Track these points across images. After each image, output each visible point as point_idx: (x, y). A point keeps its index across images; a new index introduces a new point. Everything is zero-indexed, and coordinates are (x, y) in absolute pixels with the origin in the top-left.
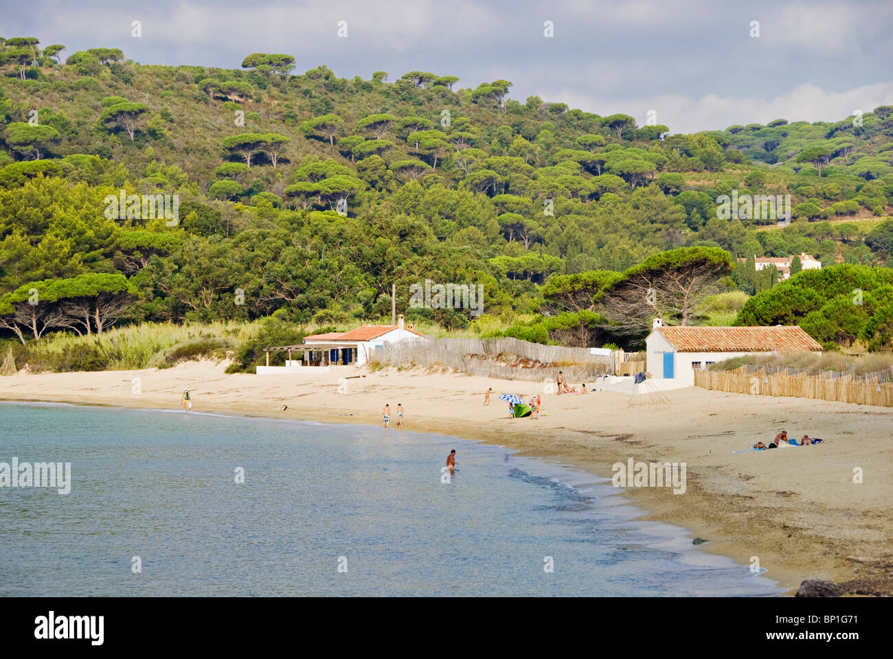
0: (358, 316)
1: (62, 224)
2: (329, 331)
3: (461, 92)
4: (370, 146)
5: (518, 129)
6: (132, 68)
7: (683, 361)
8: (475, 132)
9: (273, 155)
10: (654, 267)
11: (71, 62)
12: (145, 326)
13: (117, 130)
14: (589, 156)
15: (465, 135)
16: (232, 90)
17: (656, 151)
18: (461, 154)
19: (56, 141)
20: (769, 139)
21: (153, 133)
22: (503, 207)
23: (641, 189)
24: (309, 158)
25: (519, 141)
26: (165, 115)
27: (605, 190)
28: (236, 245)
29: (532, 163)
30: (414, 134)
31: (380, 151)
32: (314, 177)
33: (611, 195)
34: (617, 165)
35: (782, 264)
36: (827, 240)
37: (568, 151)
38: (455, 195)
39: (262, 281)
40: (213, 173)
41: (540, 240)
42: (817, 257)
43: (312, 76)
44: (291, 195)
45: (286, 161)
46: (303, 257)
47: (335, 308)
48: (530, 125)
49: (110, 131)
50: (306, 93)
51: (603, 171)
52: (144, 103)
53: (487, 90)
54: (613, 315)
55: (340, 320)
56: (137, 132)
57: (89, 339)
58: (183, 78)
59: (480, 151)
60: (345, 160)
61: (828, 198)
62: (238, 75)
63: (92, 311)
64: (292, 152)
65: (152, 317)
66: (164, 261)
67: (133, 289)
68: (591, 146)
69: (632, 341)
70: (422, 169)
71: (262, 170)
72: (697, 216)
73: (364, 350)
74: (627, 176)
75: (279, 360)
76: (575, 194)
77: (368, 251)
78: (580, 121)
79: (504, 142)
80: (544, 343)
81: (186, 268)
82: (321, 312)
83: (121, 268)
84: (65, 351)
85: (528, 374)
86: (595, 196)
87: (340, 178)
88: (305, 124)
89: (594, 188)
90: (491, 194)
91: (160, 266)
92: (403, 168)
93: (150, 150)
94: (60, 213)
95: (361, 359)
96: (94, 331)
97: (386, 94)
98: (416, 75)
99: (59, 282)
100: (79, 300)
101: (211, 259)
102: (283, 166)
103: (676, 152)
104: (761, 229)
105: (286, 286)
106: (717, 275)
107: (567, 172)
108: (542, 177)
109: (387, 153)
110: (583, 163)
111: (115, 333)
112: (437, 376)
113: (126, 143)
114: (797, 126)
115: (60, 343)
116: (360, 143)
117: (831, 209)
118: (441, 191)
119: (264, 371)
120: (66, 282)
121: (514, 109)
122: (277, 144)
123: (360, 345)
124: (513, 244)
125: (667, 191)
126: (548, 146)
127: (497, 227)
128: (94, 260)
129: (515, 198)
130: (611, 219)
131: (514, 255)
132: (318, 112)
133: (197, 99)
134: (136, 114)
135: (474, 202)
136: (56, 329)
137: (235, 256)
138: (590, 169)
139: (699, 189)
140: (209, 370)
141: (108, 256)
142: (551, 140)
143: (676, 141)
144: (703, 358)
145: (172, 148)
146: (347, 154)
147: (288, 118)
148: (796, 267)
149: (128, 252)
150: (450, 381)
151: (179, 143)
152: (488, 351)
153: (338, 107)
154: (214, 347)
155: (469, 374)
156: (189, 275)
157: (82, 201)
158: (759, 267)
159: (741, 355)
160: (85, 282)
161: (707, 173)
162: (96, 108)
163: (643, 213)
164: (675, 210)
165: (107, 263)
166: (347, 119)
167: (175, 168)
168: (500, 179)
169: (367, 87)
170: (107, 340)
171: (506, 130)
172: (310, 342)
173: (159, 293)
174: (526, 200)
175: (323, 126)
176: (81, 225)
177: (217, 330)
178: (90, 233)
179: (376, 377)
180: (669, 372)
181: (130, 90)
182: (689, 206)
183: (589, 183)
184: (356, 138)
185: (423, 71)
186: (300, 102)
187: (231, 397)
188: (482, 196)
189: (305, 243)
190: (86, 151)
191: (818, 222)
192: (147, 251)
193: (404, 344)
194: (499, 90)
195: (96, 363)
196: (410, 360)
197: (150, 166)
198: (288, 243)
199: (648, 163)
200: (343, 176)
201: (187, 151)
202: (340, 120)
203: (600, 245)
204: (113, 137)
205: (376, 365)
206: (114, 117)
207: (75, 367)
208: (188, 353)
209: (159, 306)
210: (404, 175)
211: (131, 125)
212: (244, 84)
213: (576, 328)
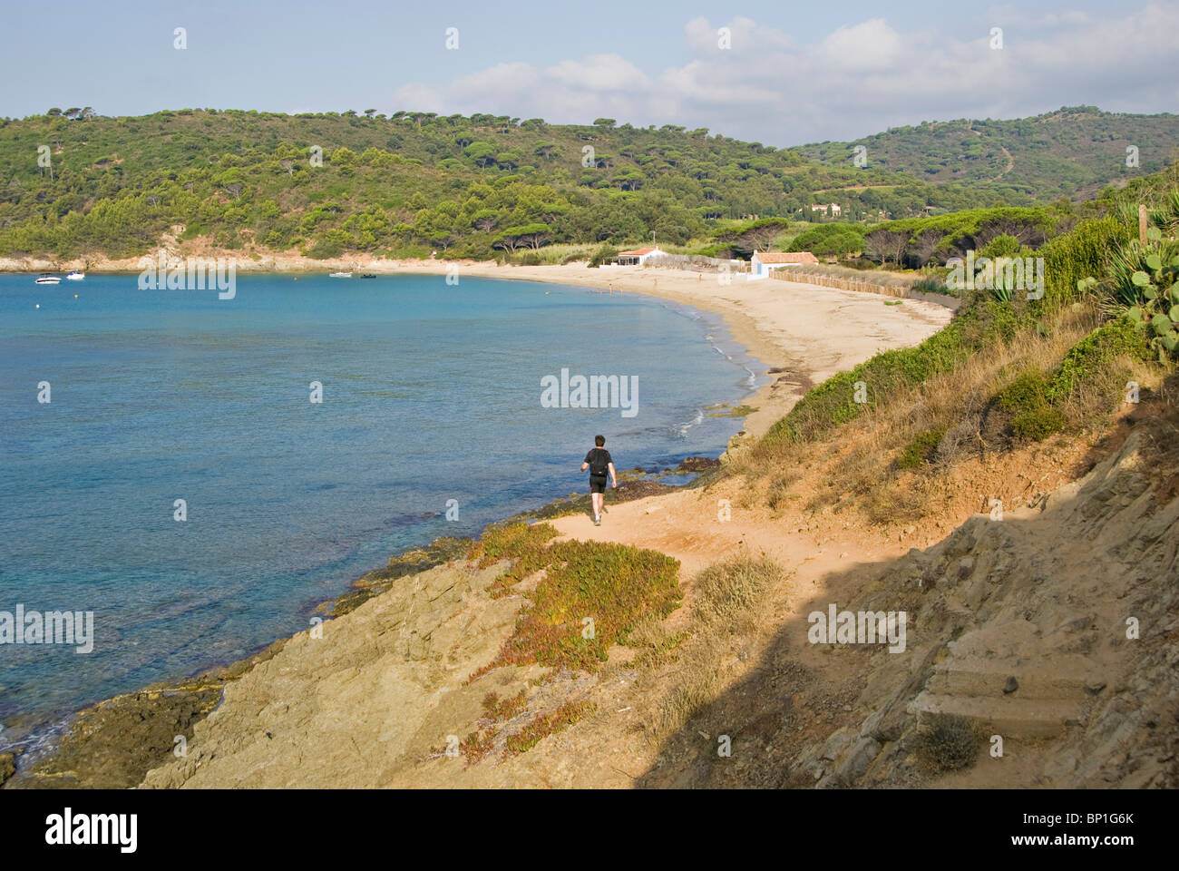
0: (641, 241)
1: (522, 203)
2: (628, 250)
3: (687, 133)
4: (648, 158)
5: (712, 149)
6: (547, 127)
7: (765, 267)
8: (693, 151)
9: (607, 163)
10: (757, 226)
11: (523, 125)
12: (555, 246)
13: (541, 154)
14: (742, 161)
15: (689, 152)
16: (589, 135)
17: (772, 158)
18: (687, 162)
19: (517, 160)
20: (822, 149)
21: (556, 155)
22: (704, 185)
23: (765, 175)
24: (623, 164)
25: (712, 155)
26: (561, 147)
27: (748, 176)
28: (591, 211)
29: (717, 164)
30: (667, 153)
31: (652, 161)
32: (624, 173)
33: (751, 178)
34: (755, 165)
35: (824, 208)
36: (843, 198)
37: (733, 159)
38: (685, 180)
39: (602, 226)
40: (581, 172)
41: (721, 199)
42: (839, 205)
43: (623, 128)
44: (614, 181)
45: (612, 166)
46: (618, 216)
47: (631, 237)
48: (717, 147)
49: (539, 155)
50: (621, 136)
51: (749, 167)
52: (552, 143)
53: (699, 132)
54: (742, 244)
55: (633, 243)
56: (550, 155)
57: (533, 251)
58: (568, 131)
59: (695, 160)
60: (636, 164)
61: (844, 178)
62: (592, 128)
63: (534, 239)
64: (614, 162)
65: (558, 242)
66: (562, 218)
67: (550, 230)
68: (741, 157)
69: (747, 256)
70: (669, 168)
71: (602, 170)
72: (788, 187)
73: (642, 259)
74: (758, 170)
75: (608, 263)
76: (736, 178)
77: (645, 212)
78: (738, 146)
79: (706, 156)
80: (713, 257)
81: (571, 221)
82: (626, 239)
83: (545, 220)
84: (525, 256)
85: (707, 270)
86: (745, 179)
87: (635, 173)
88: (621, 149)
89: (744, 175)
90: (699, 178)
91: (561, 220)
92: (662, 168)
93: (555, 163)
94: (521, 198)
95: (641, 261)
96: (535, 247)
97: (655, 135)
98: (668, 126)
99: (521, 228)
100: (529, 235)
101: (581, 216)
102: (611, 168)
103: (780, 159)
104: (815, 193)
105: (611, 228)
106: (782, 229)
107: (732, 168)
108: (722, 171)
109: (655, 161)
110: (739, 164)
111: (543, 249)
112: (671, 270)
113: (546, 160)
114: (834, 144)
115: (523, 253)
116: (642, 157)
117: (845, 184)
118: (678, 178)
119: (603, 267)
120: (524, 228)
121: (710, 140)
122: (608, 159)
123: (640, 257)
124: (709, 201)
125: (776, 176)
126: (725, 157)
127: (702, 193)
128: (535, 217)
129: (710, 181)
130: (751, 189)
131: (709, 206)
132: (626, 144)
133: (575, 140)
134: (550, 147)
135: (692, 183)
136: (521, 247)
137: (590, 216)
138: (743, 166)
139: (789, 175)
140: (581, 266)
141: (539, 215)
142: (726, 154)
143: (779, 154)
144: (773, 266)
145: (564, 161)
146: (638, 162)
147: (613, 147)
148: (830, 210)
149: (548, 214)
150: (676, 272)
151: (567, 159)
152: (691, 260)
153: (634, 141)
154: (583, 256)
155: (683, 269)
156: (572, 224)
157: (530, 193)
158: (814, 209)
159: (787, 265)
160: (533, 227)
161: (793, 167)
162: (532, 145)
163: (765, 186)
164: (780, 185)
165: (539, 219)
166: (638, 147)
167: (565, 170)
168: (704, 172)
169: (647, 132)
170: (540, 251)
171: (707, 150)
172: (621, 255)
173: (560, 232)
174: (715, 181)
175: (628, 150)
176: (529, 203)
177: (584, 248)
178: (533, 207)
179: (647, 271)
180: (759, 272)
181: (546, 137)
182: (785, 183)
183: (742, 173)
184: (642, 155)
185: (671, 124)
186: (618, 139)
187: (589, 279)
188: (696, 179)
189: (619, 209)
190: (529, 164)
191: (840, 189)
192: (556, 213)
193: (658, 256)
194: (704, 132)
195: (535, 261)
196: (661, 263)
197: (556, 169)
198: (612, 210)
199: (767, 164)
200: (636, 173)
201: (570, 163)
202: (635, 147)
203: (747, 201)
204: (540, 158)
205: (647, 265)
206: (540, 149)
207: (529, 263)
208: (573, 259)
209: (560, 237)
210: (662, 171)
211: (548, 152)
212: (594, 132)
213: (726, 250)
